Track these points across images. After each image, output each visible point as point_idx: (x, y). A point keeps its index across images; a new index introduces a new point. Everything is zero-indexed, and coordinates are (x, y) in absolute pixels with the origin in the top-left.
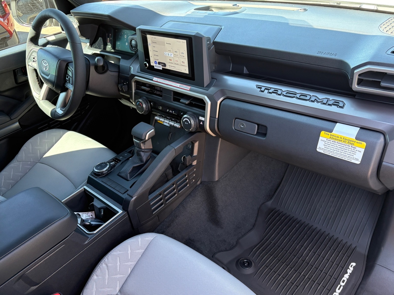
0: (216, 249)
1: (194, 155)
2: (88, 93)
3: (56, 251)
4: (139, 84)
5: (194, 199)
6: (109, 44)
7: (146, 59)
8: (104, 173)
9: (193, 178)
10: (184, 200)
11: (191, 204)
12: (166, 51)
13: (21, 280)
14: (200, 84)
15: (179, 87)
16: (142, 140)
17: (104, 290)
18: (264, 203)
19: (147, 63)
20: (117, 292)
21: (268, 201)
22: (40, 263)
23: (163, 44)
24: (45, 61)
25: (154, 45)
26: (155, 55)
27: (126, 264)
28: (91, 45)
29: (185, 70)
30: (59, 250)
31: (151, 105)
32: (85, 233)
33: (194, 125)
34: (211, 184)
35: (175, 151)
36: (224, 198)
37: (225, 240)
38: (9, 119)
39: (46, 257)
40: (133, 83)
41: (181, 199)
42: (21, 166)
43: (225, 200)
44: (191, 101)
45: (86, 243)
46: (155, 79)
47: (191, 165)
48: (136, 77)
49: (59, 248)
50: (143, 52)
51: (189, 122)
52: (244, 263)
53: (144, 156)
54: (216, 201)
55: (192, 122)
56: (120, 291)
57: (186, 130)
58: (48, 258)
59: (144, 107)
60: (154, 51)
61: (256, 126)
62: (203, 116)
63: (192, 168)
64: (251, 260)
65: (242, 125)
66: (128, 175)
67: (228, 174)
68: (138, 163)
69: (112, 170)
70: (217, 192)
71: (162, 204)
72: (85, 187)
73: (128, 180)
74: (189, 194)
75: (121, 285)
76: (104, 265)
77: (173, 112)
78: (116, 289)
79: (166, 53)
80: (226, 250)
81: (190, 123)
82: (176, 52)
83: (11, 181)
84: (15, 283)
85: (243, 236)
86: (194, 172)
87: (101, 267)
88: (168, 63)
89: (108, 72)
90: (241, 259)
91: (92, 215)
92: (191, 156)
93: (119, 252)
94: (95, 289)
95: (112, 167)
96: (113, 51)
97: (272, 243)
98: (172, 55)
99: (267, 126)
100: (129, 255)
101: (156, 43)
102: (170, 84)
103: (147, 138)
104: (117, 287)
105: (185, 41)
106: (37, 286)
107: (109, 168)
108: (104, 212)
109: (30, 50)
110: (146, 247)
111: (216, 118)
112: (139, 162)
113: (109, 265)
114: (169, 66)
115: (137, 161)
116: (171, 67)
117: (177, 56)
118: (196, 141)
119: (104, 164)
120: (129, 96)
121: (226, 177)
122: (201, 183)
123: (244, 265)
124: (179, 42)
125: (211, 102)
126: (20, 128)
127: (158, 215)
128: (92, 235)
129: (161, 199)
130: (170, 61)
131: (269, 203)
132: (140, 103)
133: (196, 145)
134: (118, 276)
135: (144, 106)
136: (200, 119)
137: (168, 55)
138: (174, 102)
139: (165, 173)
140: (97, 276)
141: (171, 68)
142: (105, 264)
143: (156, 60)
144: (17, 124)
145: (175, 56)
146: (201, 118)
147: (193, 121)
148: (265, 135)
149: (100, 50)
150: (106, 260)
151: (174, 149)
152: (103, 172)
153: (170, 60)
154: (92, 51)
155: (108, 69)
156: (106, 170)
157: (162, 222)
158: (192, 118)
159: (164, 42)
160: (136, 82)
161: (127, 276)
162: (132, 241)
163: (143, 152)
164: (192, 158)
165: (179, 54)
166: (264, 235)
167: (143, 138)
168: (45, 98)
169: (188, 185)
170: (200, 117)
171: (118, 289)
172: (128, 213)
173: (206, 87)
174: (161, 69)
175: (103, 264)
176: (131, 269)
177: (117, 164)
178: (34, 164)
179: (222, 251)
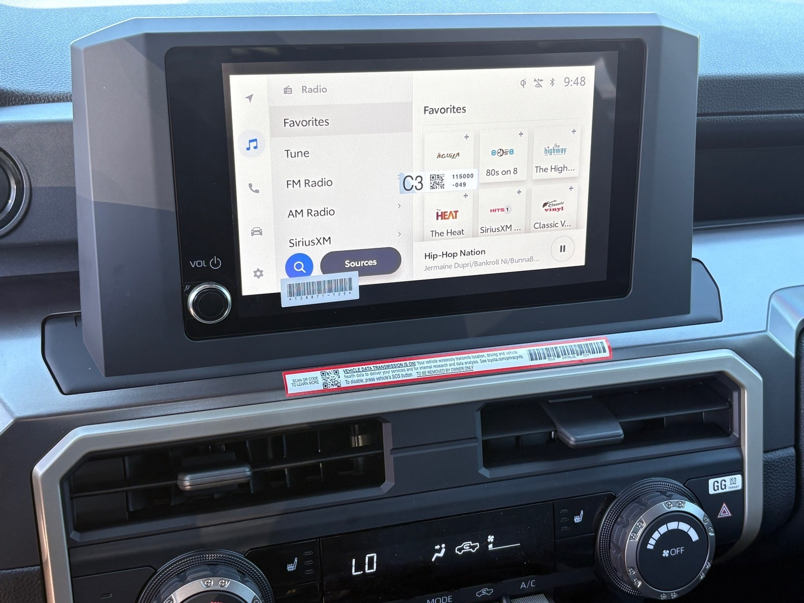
15: (526, 362)
62: (735, 467)
88: (423, 240)
114: (428, 256)
116: (441, 260)
117: (508, 178)
124: (539, 86)
130: (445, 225)
141: (442, 267)
143: (309, 244)
165: (530, 163)
174: (352, 296)
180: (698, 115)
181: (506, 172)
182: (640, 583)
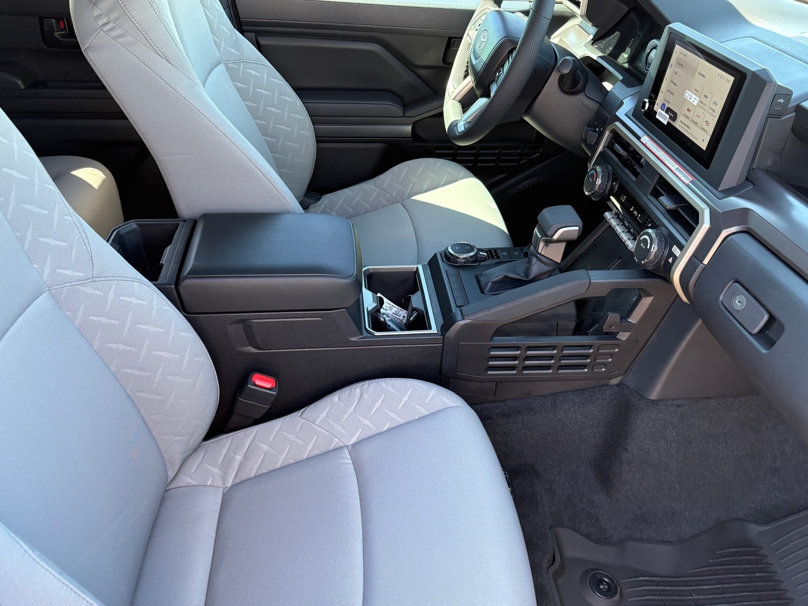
0: (569, 519)
1: (628, 320)
2: (527, 119)
3: (305, 319)
4: (617, 137)
5: (583, 404)
6: (628, 50)
7: (652, 95)
8: (458, 260)
9: (605, 365)
10: (564, 392)
11: (571, 408)
12: (691, 89)
13: (241, 325)
14: (713, 181)
15: (673, 169)
16: (547, 236)
17: (335, 425)
18: (743, 520)
19: (649, 102)
20: (350, 444)
21: (756, 522)
22: (276, 320)
23: (692, 71)
24: (487, 33)
25: (678, 70)
26: (669, 91)
27: (389, 412)
28: (595, 41)
29: (702, 140)
30: (310, 320)
31: (612, 185)
32: (364, 327)
33: (655, 257)
34: (637, 399)
35: (588, 285)
36: (648, 444)
37: (598, 519)
38: (401, 114)
39: (288, 318)
40: (607, 133)
41: (560, 387)
42: (375, 194)
43: (648, 449)
44: (678, 207)
45: (354, 339)
46: (645, 139)
47: (612, 335)
48: (617, 123)
49: (311, 317)
50: (654, 77)
51: (649, 245)
52: (601, 581)
53: (536, 268)
54: (627, 438)
55: (654, 249)
56: (354, 445)
57: (635, 258)
58: (290, 321)
59: (597, 183)
60: (672, 81)
61: (764, 316)
62: (681, 247)
63: (611, 342)
64: (619, 589)
65: (740, 302)
66: (490, 283)
67: (686, 403)
68: (519, 275)
69: (475, 263)
70: (638, 423)
71: (512, 368)
72: (420, 267)
73: (482, 292)
74: (581, 389)
75: (362, 437)
76: (358, 391)
77: (638, 216)
78: (351, 438)
79: (689, 92)
80: (588, 536)
81: (648, 248)
82: (706, 97)
83: (350, 209)
84: (231, 324)
85: (642, 540)
86: (612, 352)
87: (353, 390)
88: (681, 116)
89: (581, 97)
90: (600, 572)
91: (404, 317)
92: (622, 318)
93: (390, 388)
94: (324, 414)
95: (476, 259)
96: (626, 65)
97: (690, 597)
98: (696, 100)
99: (786, 328)
100: (402, 403)
101: (682, 66)
102: (662, 158)
103: (555, 237)
104: (354, 435)
105: (732, 79)
106: (257, 351)
107: (471, 257)
108: (415, 318)
109: (483, 9)
110: (434, 411)
111: (702, 263)
112: (522, 274)
113: (365, 396)
114: (681, 121)
115: (520, 272)
116: (682, 125)
117: (703, 106)
118: (649, 295)
119: (469, 248)
120: (590, 155)
121: (679, 406)
122: (618, 385)
123: (598, 585)
124: (721, 78)
125: (711, 224)
126: (410, 136)
127: (498, 382)
128: (371, 335)
129: (515, 358)
130: (687, 113)
131: (755, 530)
132: (595, 173)
133: (646, 302)
134: (366, 422)
135: (599, 182)
136: (672, 250)
137: (690, 98)
138: (649, 196)
139: (558, 322)
140: (339, 398)
141: (682, 127)
142: (361, 390)
143: (667, 102)
144: (409, 128)
145: (702, 105)
146: (676, 250)
147: (656, 248)
148: (770, 343)
149: (601, 54)
150: (366, 386)
151: (589, 280)
152: (458, 258)
153: (688, 110)
154: (587, 50)
155: (582, 90)
156: (464, 258)
157: (499, 401)
158: (660, 240)
159: (697, 69)
160: (613, 133)
161: (378, 431)
162: (420, 385)
163: (537, 258)
164: (621, 322)
165: (709, 104)
166: (688, 572)
167: (549, 233)
168: (459, 98)
169: (586, 370)
170: (675, 246)
171: (354, 440)
172: (444, 339)
173: (720, 191)
174: (665, 123)
175: (359, 388)
176: (391, 427)
177: (489, 259)
178: (393, 201)
179: (578, 532)
181: (704, 104)
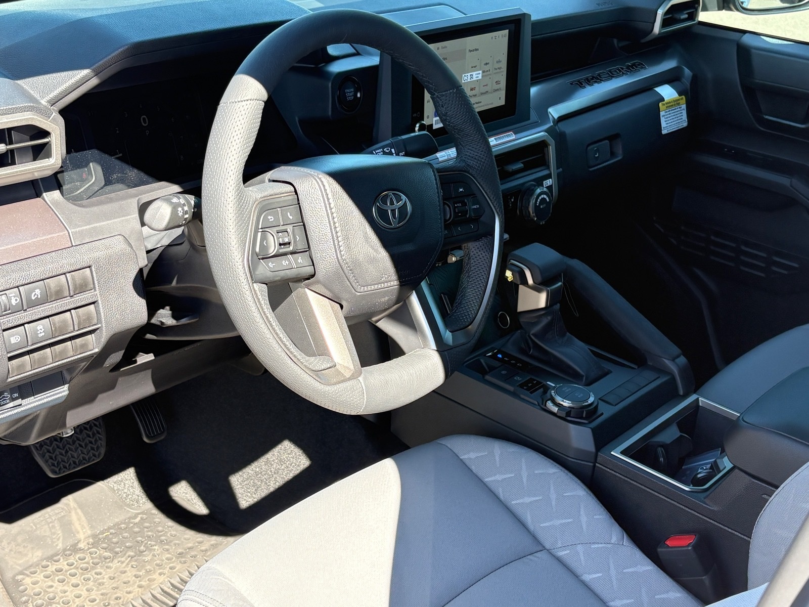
7: (414, 115)
12: (467, 70)
23: (462, 54)
29: (500, 98)
79: (466, 74)
82: (487, 64)
98: (478, 74)
105: (506, 32)
124: (496, 39)
137: (471, 78)
145: (486, 74)
159: (466, 49)
165: (493, 67)
180: (532, 36)
181: (487, 71)
182: (536, 219)
